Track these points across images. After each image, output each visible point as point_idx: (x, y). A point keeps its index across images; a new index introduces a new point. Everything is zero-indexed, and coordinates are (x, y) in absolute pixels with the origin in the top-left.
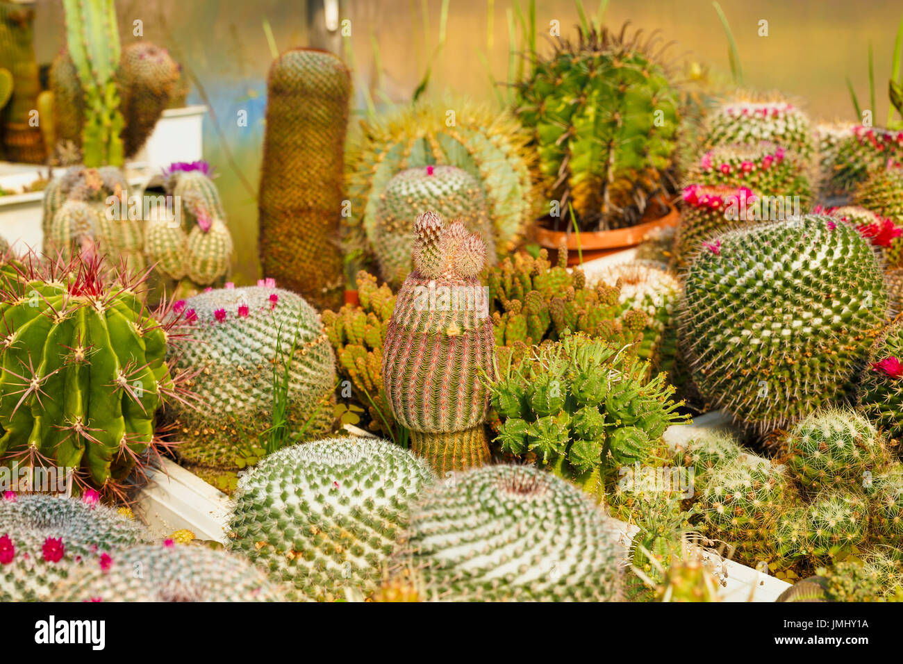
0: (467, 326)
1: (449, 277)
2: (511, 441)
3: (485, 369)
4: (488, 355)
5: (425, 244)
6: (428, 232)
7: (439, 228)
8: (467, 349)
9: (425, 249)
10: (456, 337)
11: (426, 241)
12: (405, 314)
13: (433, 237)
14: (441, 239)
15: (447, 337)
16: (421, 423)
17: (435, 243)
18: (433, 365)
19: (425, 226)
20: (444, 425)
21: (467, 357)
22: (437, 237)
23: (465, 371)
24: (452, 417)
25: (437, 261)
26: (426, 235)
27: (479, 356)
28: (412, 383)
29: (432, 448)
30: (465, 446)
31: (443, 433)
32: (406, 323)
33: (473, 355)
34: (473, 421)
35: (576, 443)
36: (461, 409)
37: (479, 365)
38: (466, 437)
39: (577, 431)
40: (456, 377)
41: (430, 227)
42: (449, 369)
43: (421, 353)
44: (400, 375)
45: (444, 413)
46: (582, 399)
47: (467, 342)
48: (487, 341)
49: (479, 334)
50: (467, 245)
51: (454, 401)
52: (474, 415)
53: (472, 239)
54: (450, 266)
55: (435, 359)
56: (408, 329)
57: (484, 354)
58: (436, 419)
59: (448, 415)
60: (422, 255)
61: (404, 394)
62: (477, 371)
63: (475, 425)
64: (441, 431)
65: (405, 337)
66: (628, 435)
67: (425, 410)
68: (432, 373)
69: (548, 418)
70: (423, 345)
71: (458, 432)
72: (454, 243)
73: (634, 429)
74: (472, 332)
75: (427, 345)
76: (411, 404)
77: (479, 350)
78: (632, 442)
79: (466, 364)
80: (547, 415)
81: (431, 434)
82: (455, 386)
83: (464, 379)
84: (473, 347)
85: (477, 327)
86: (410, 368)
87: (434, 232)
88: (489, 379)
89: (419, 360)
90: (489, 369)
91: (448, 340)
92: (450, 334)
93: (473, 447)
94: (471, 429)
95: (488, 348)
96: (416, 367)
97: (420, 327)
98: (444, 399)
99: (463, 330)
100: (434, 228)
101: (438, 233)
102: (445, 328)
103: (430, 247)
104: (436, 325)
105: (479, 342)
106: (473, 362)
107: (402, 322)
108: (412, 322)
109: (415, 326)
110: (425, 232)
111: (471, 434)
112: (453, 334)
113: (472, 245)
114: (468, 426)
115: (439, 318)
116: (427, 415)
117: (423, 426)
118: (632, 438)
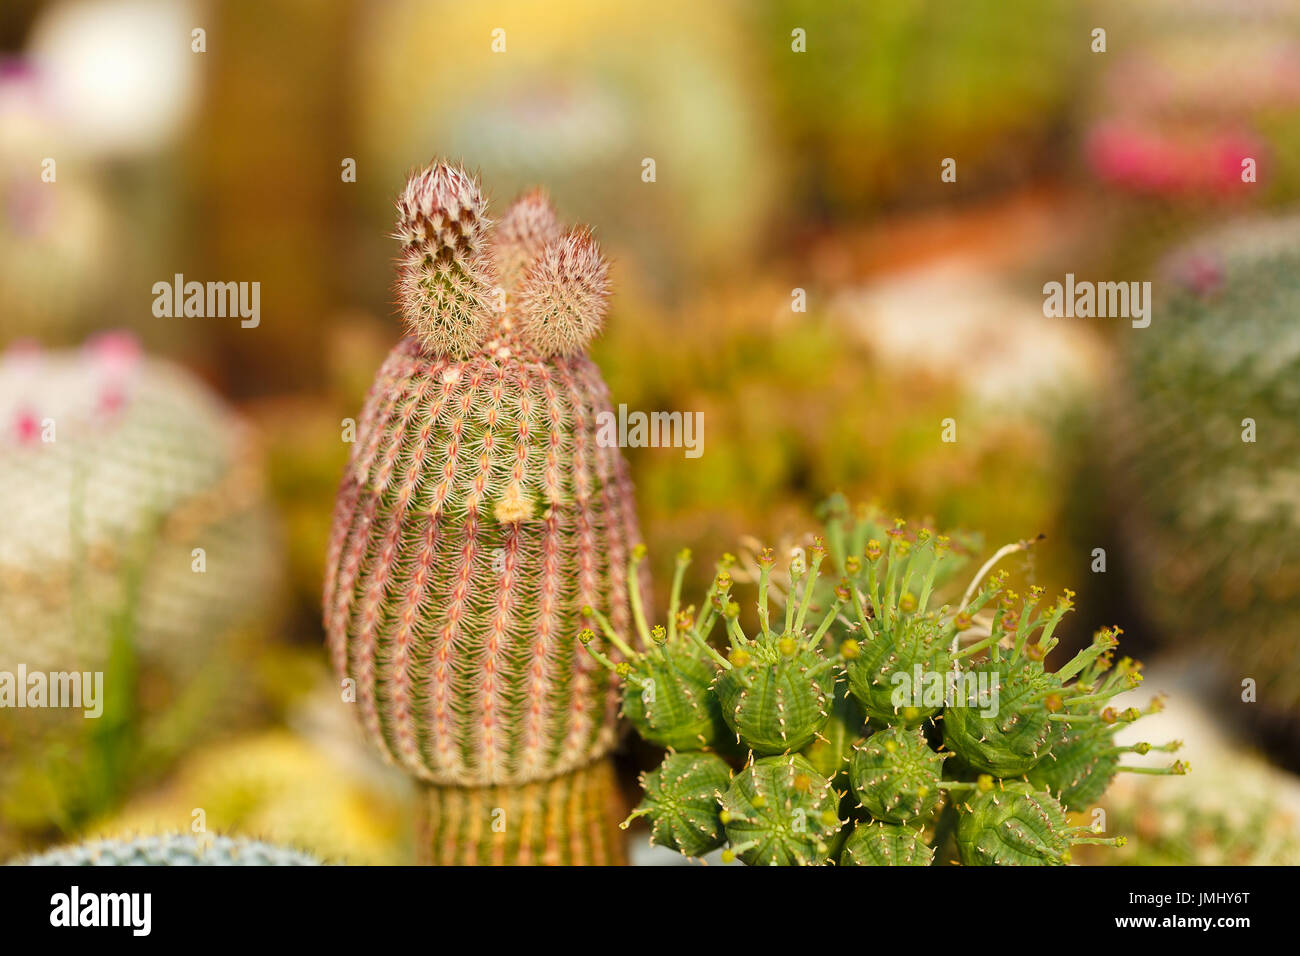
0: (555, 495)
1: (504, 353)
2: (676, 820)
3: (605, 611)
4: (617, 572)
5: (429, 259)
6: (437, 224)
7: (467, 215)
8: (554, 560)
9: (430, 276)
10: (524, 526)
11: (432, 250)
12: (379, 459)
13: (451, 241)
14: (477, 245)
15: (497, 526)
16: (427, 759)
17: (459, 258)
18: (458, 604)
19: (427, 208)
20: (491, 766)
21: (554, 581)
22: (463, 242)
23: (548, 621)
24: (514, 747)
25: (463, 308)
26: (431, 234)
27: (590, 578)
28: (400, 652)
29: (465, 822)
30: (556, 816)
31: (493, 787)
32: (381, 485)
33: (572, 575)
34: (572, 755)
35: (860, 830)
36: (538, 722)
37: (588, 601)
38: (558, 793)
39: (865, 802)
40: (522, 638)
41: (443, 212)
42: (504, 617)
43: (423, 571)
44: (366, 628)
45: (491, 736)
46: (879, 707)
47: (555, 539)
48: (614, 533)
49: (589, 516)
50: (554, 263)
51: (515, 704)
52: (578, 739)
53: (568, 247)
54: (507, 324)
55: (462, 586)
56: (388, 498)
57: (603, 571)
58: (468, 752)
59: (504, 740)
60: (422, 293)
61: (379, 682)
62: (584, 619)
63: (583, 762)
64: (484, 781)
65: (378, 523)
66: (1009, 810)
67: (438, 726)
68: (453, 628)
69: (780, 762)
70: (427, 549)
71: (535, 782)
72: (522, 257)
73: (1026, 789)
74: (569, 511)
75: (440, 548)
76: (400, 709)
77: (589, 559)
78: (1021, 833)
79: (550, 601)
80: (779, 753)
81: (461, 789)
82: (518, 661)
83: (546, 642)
84: (572, 553)
85: (584, 495)
86: (392, 610)
87: (455, 227)
88: (619, 640)
89: (418, 589)
90: (621, 613)
91: (495, 534)
92: (503, 517)
93: (577, 820)
94: (571, 775)
95: (617, 553)
96: (410, 610)
97: (420, 495)
98: (490, 697)
99: (542, 506)
100: (454, 215)
101: (468, 230)
102: (490, 501)
103: (445, 270)
104: (463, 493)
105: (589, 538)
106: (570, 594)
107: (371, 479)
108: (397, 480)
109: (405, 493)
110: (428, 226)
111: (570, 786)
112: (514, 517)
113: (568, 262)
114: (561, 767)
115: (472, 473)
116: (443, 742)
117: (433, 768)
118: (1021, 818)
